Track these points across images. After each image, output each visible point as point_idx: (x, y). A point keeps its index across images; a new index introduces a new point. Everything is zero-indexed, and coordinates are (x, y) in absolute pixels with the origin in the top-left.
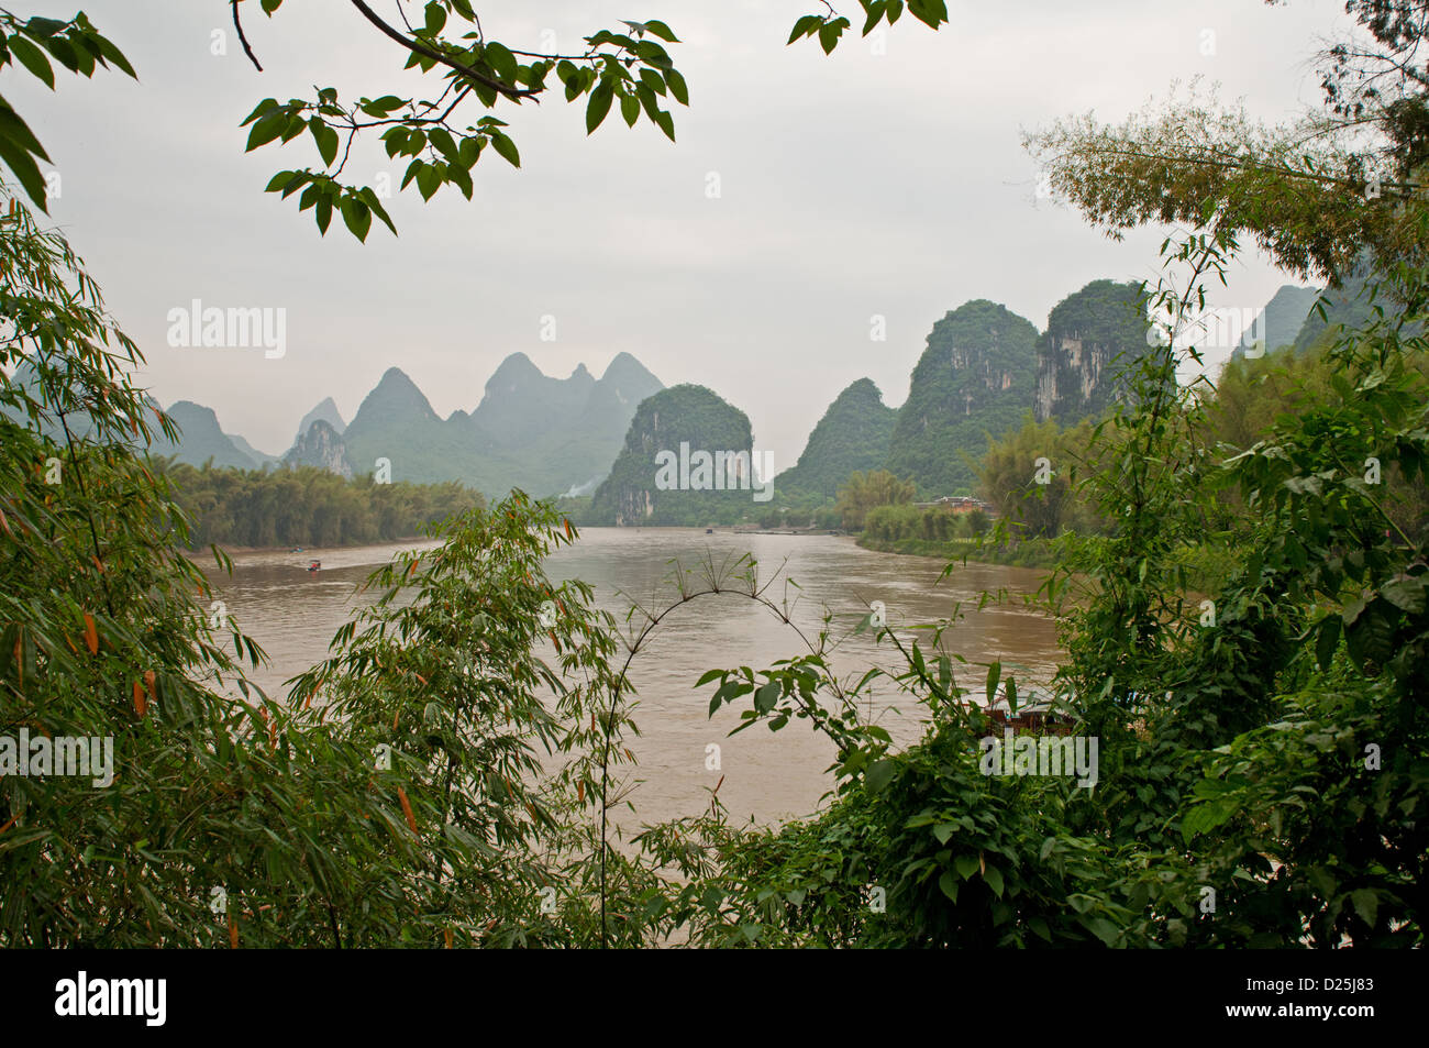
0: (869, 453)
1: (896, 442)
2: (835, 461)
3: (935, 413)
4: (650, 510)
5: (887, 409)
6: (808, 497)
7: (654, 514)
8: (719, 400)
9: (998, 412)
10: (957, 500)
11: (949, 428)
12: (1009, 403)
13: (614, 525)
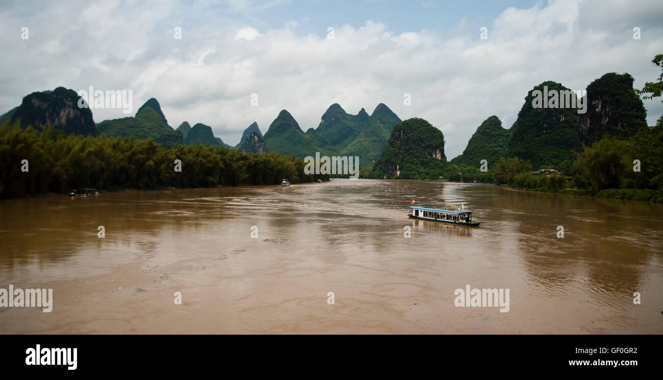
0: (496, 149)
1: (512, 144)
2: (481, 152)
3: (529, 131)
4: (398, 173)
5: (505, 130)
6: (469, 168)
7: (400, 174)
8: (429, 125)
9: (558, 131)
10: (548, 171)
11: (536, 138)
12: (564, 127)
13: (382, 178)
